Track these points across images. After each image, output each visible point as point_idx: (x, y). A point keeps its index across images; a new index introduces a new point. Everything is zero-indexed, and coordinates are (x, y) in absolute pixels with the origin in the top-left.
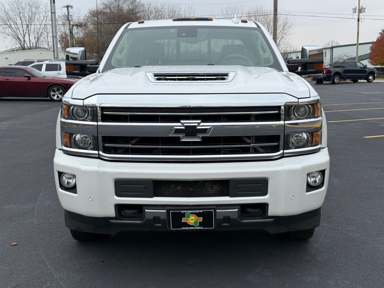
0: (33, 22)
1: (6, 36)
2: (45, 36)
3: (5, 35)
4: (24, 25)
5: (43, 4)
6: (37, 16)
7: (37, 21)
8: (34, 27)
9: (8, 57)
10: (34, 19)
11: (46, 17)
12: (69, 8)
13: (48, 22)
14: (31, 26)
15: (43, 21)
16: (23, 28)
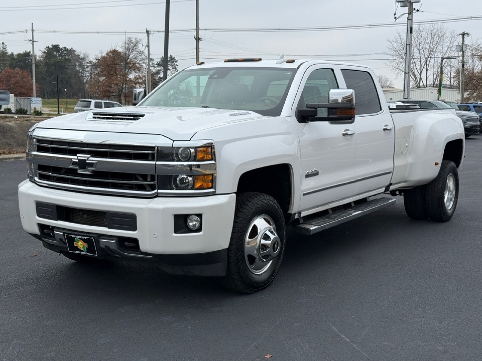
0: (434, 55)
1: (399, 73)
2: (448, 71)
3: (397, 71)
4: (423, 58)
5: (448, 32)
6: (439, 47)
7: (439, 53)
8: (434, 60)
9: (393, 98)
10: (435, 51)
11: (451, 47)
12: (465, 36)
13: (453, 54)
14: (430, 59)
15: (446, 52)
16: (420, 62)
